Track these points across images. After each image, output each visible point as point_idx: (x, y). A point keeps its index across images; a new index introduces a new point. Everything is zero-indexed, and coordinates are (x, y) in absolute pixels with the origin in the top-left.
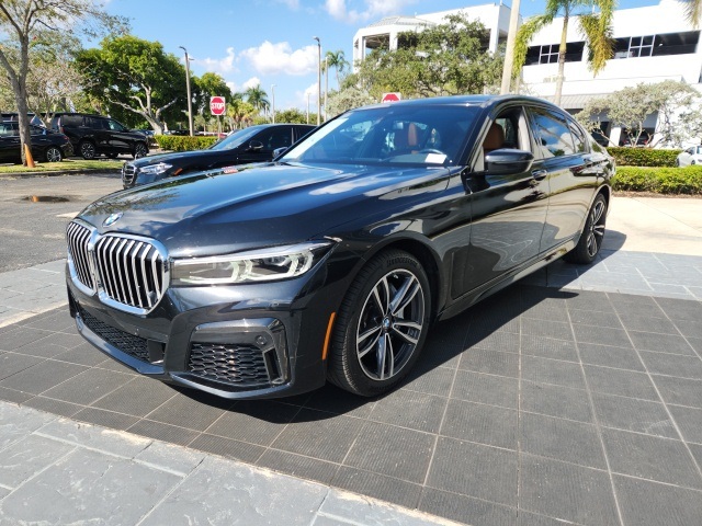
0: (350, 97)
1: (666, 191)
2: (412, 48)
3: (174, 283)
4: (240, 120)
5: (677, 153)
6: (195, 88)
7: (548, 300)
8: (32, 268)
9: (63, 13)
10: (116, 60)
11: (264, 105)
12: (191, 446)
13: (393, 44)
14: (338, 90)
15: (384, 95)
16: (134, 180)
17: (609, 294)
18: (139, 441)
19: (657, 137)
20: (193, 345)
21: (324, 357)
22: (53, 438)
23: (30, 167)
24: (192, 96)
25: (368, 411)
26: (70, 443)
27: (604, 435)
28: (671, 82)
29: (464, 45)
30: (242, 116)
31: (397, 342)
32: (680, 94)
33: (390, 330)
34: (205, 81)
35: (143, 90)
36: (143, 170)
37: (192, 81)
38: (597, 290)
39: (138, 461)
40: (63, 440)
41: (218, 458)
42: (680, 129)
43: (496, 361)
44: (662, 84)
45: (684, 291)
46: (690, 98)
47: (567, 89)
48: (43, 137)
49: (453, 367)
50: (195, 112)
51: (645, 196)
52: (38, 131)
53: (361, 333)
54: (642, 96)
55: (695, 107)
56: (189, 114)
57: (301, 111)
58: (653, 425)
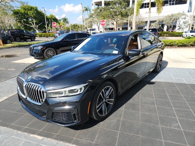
0: (91, 20)
1: (179, 46)
2: (108, 6)
3: (47, 97)
4: (60, 27)
5: (182, 33)
6: (48, 19)
7: (147, 85)
8: (6, 81)
9: (9, 2)
10: (25, 12)
11: (67, 22)
12: (54, 139)
13: (103, 5)
14: (88, 18)
15: (101, 21)
16: (33, 51)
17: (163, 82)
18: (40, 138)
19: (177, 28)
20: (53, 113)
21: (88, 113)
22: (18, 138)
23: (2, 46)
24: (47, 21)
25: (101, 124)
26: (22, 139)
27: (162, 129)
28: (180, 13)
29: (123, 5)
30: (61, 26)
31: (107, 105)
32: (182, 16)
33: (105, 102)
34: (50, 17)
35: (33, 20)
36: (35, 48)
37: (47, 17)
38: (160, 81)
39: (40, 144)
40: (20, 139)
41: (61, 142)
42: (183, 26)
43: (134, 106)
44: (178, 13)
45: (183, 80)
46: (185, 17)
47: (152, 15)
48: (5, 37)
49: (122, 109)
50: (48, 26)
51: (174, 48)
52: (4, 35)
53: (98, 105)
54: (172, 17)
55: (187, 19)
56: (46, 26)
57: (78, 24)
58: (174, 125)
